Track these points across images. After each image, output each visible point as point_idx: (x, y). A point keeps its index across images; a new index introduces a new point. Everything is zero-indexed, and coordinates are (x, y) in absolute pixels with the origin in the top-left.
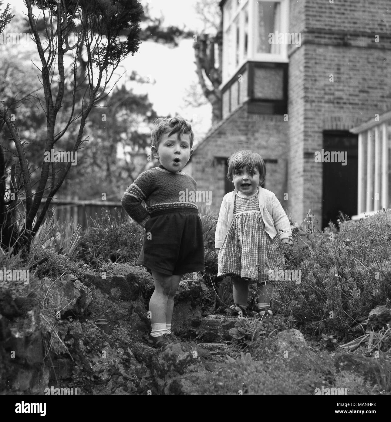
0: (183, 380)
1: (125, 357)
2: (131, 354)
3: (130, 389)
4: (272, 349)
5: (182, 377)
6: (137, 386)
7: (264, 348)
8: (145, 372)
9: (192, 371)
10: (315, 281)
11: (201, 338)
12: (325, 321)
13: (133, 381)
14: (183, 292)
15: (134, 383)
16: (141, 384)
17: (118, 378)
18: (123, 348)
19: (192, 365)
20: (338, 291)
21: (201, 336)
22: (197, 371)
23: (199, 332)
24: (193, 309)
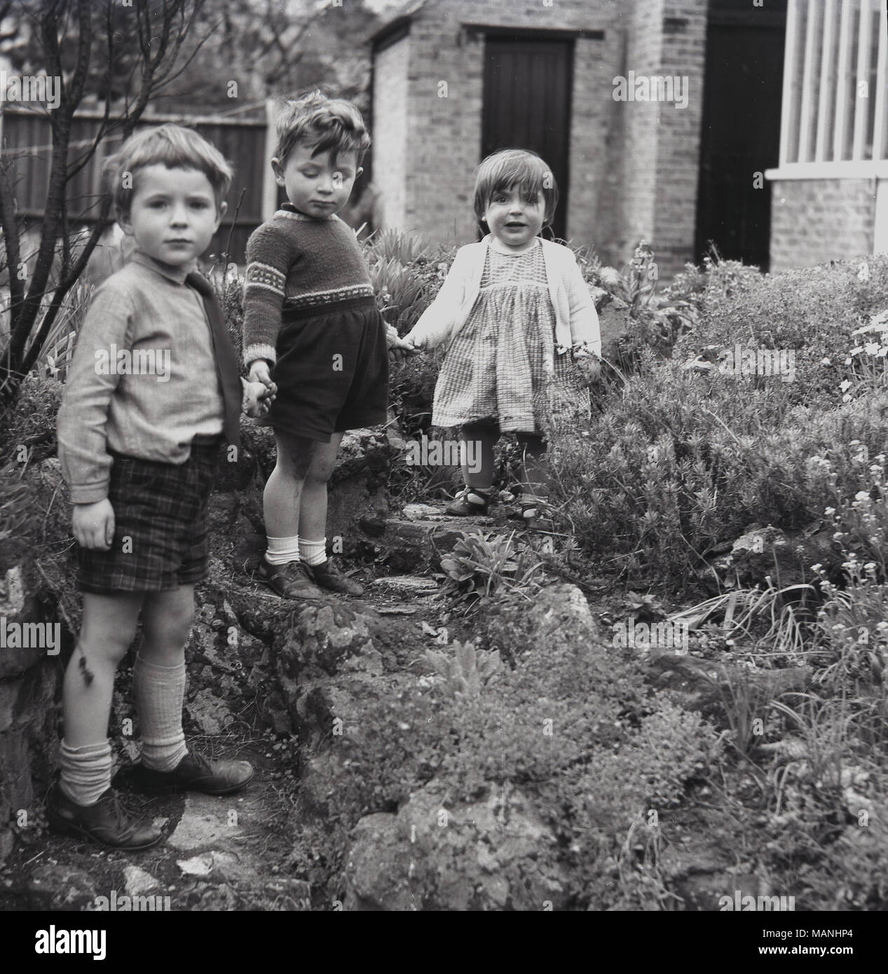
0: (334, 690)
1: (218, 622)
2: (232, 615)
3: (227, 692)
4: (521, 627)
5: (333, 681)
6: (243, 684)
7: (507, 622)
8: (260, 654)
9: (353, 670)
10: (624, 464)
11: (386, 562)
12: (641, 554)
13: (233, 674)
14: (350, 462)
15: (236, 679)
16: (249, 680)
17: (201, 669)
18: (214, 603)
19: (354, 656)
20: (670, 493)
21: (385, 557)
22: (364, 671)
23: (382, 548)
24: (371, 494)
